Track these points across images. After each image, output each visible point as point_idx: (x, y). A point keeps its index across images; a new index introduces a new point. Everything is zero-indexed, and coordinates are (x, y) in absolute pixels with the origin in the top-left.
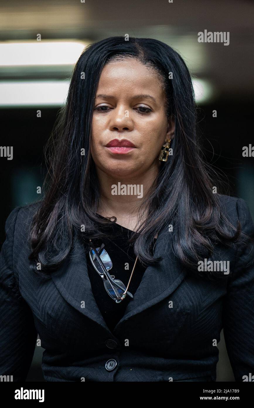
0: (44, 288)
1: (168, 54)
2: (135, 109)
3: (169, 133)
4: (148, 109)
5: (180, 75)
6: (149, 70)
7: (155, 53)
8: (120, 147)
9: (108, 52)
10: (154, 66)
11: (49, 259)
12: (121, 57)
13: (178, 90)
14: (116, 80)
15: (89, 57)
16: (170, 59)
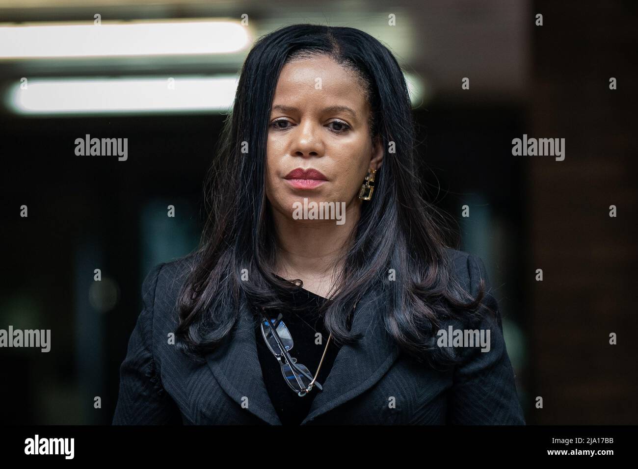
0: (195, 377)
1: (374, 50)
2: (326, 126)
3: (374, 161)
4: (345, 125)
5: (390, 79)
6: (346, 71)
7: (355, 48)
8: (305, 179)
9: (289, 47)
10: (354, 66)
11: (204, 335)
12: (307, 53)
13: (387, 100)
14: (300, 86)
15: (263, 52)
16: (376, 56)
